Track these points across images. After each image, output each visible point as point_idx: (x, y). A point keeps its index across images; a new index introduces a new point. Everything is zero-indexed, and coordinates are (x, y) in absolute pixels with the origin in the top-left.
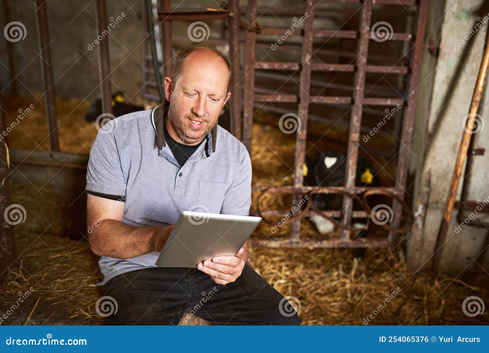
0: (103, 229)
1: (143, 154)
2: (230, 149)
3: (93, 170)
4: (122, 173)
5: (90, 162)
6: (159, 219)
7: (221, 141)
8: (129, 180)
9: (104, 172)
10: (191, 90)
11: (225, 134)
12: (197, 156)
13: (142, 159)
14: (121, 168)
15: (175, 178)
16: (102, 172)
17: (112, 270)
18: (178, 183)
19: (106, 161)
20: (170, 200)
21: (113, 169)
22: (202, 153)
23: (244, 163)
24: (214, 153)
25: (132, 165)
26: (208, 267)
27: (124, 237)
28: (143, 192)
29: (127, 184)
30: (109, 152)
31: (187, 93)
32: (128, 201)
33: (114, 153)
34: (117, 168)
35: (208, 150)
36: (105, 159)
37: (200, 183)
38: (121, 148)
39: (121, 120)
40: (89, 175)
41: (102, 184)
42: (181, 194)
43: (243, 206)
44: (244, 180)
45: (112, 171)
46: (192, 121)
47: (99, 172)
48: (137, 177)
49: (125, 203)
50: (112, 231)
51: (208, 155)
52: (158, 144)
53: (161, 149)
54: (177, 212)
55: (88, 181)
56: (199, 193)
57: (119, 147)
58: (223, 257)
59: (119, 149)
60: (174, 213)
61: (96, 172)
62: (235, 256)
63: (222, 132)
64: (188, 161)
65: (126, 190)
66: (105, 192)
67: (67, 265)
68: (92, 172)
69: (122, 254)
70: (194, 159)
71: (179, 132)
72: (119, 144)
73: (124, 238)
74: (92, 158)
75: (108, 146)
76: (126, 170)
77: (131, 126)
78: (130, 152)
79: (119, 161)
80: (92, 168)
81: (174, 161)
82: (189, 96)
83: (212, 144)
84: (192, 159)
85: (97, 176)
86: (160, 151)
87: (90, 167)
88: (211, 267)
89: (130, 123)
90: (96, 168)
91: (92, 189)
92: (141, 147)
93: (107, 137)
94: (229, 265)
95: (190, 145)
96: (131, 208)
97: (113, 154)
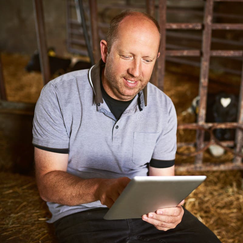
0: (51, 181)
1: (83, 111)
2: (159, 102)
3: (38, 126)
4: (65, 128)
5: (36, 119)
6: (100, 168)
7: (150, 95)
8: (72, 134)
9: (49, 128)
10: (127, 53)
11: (153, 89)
12: (131, 110)
13: (83, 115)
14: (64, 124)
15: (112, 131)
16: (47, 128)
17: (59, 211)
18: (115, 135)
19: (50, 118)
20: (108, 150)
21: (57, 126)
22: (136, 108)
23: (171, 114)
24: (146, 107)
25: (73, 121)
26: (152, 218)
27: (70, 188)
28: (85, 144)
29: (70, 138)
30: (52, 110)
31: (123, 56)
32: (71, 153)
33: (57, 110)
34: (60, 124)
35: (141, 105)
36: (49, 117)
37: (134, 134)
38: (63, 106)
39: (61, 80)
40: (35, 130)
41: (47, 139)
42: (118, 144)
43: (171, 151)
44: (172, 129)
45: (56, 127)
46: (128, 81)
47: (44, 128)
48: (79, 131)
49: (69, 154)
50: (58, 182)
51: (141, 110)
52: (96, 101)
53: (99, 105)
54: (115, 160)
55: (34, 136)
56: (133, 143)
57: (61, 105)
58: (166, 209)
59: (61, 107)
60: (112, 161)
61: (41, 128)
62: (177, 207)
63: (151, 87)
64: (123, 115)
65: (69, 143)
66: (50, 146)
67: (19, 200)
68: (38, 128)
69: (69, 203)
70: (129, 113)
71: (115, 90)
72: (61, 102)
73: (70, 190)
74: (37, 115)
75: (51, 105)
76: (68, 126)
77: (70, 85)
78: (71, 109)
79: (62, 118)
80: (37, 124)
81: (110, 115)
82: (125, 58)
83: (144, 99)
84: (126, 113)
85: (43, 132)
86: (99, 107)
87: (35, 123)
88: (155, 218)
89: (70, 83)
90: (41, 125)
91: (38, 143)
92: (81, 104)
93: (50, 96)
94: (172, 216)
95: (125, 100)
96: (74, 159)
97: (56, 112)
